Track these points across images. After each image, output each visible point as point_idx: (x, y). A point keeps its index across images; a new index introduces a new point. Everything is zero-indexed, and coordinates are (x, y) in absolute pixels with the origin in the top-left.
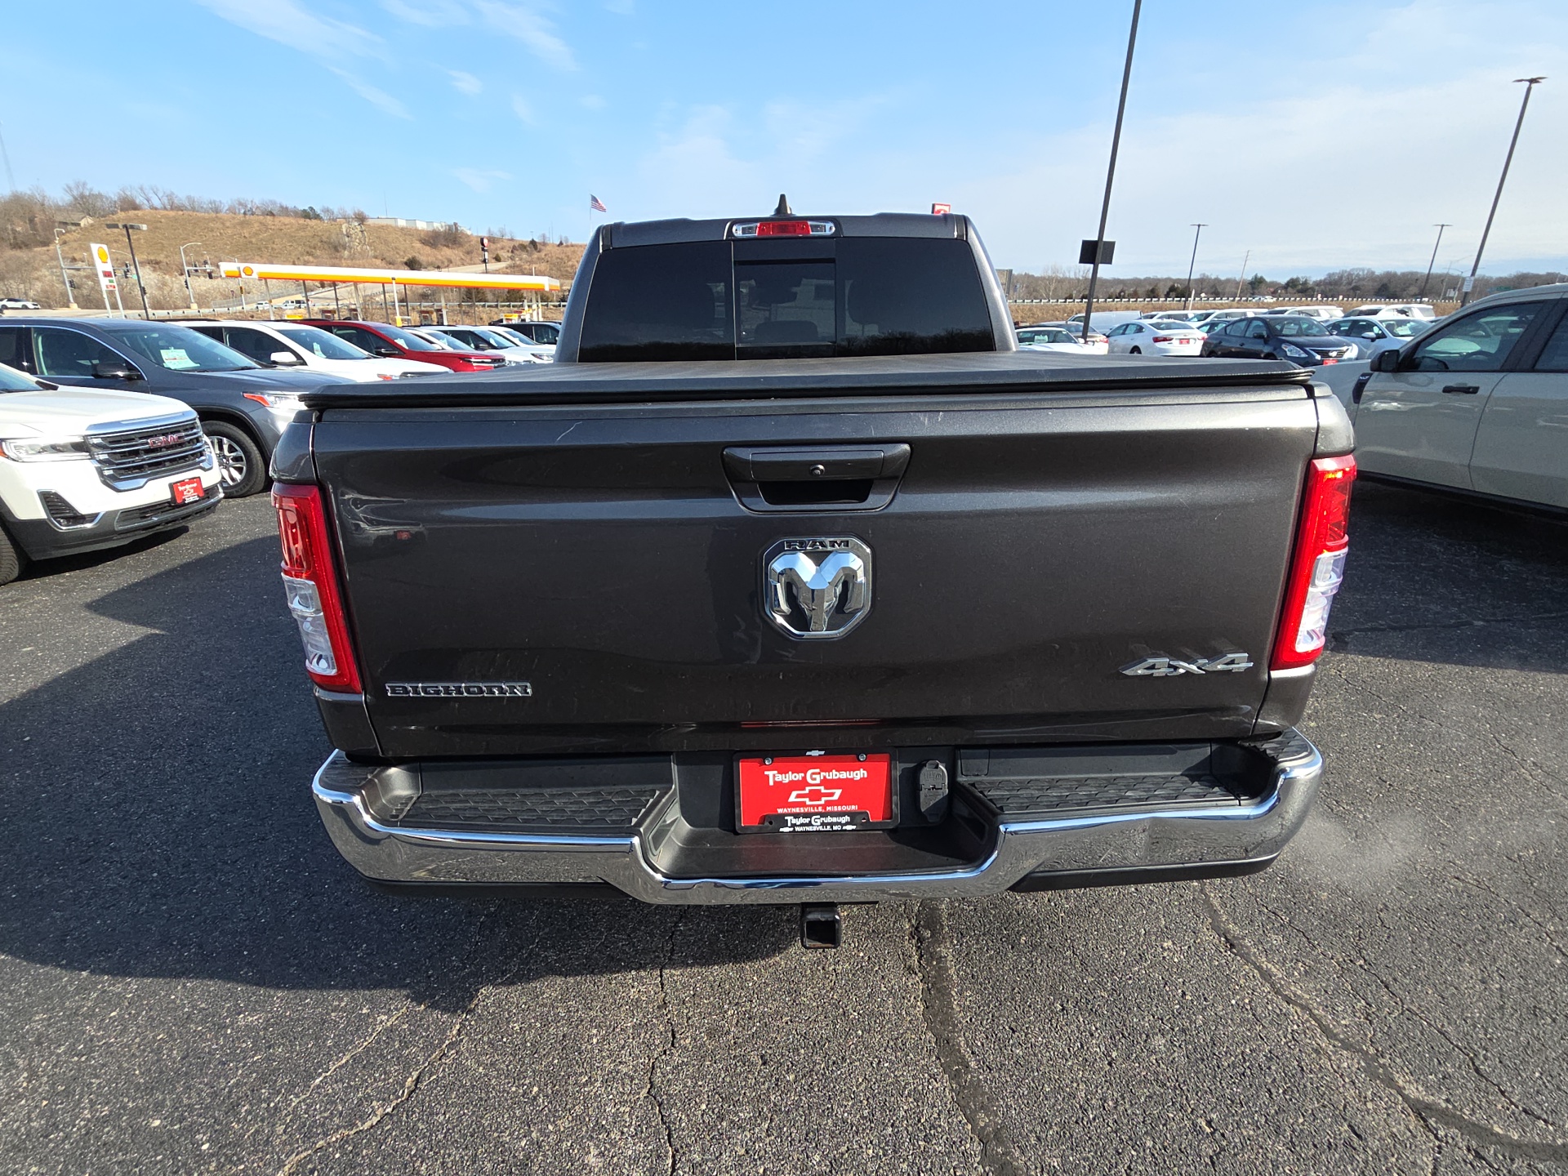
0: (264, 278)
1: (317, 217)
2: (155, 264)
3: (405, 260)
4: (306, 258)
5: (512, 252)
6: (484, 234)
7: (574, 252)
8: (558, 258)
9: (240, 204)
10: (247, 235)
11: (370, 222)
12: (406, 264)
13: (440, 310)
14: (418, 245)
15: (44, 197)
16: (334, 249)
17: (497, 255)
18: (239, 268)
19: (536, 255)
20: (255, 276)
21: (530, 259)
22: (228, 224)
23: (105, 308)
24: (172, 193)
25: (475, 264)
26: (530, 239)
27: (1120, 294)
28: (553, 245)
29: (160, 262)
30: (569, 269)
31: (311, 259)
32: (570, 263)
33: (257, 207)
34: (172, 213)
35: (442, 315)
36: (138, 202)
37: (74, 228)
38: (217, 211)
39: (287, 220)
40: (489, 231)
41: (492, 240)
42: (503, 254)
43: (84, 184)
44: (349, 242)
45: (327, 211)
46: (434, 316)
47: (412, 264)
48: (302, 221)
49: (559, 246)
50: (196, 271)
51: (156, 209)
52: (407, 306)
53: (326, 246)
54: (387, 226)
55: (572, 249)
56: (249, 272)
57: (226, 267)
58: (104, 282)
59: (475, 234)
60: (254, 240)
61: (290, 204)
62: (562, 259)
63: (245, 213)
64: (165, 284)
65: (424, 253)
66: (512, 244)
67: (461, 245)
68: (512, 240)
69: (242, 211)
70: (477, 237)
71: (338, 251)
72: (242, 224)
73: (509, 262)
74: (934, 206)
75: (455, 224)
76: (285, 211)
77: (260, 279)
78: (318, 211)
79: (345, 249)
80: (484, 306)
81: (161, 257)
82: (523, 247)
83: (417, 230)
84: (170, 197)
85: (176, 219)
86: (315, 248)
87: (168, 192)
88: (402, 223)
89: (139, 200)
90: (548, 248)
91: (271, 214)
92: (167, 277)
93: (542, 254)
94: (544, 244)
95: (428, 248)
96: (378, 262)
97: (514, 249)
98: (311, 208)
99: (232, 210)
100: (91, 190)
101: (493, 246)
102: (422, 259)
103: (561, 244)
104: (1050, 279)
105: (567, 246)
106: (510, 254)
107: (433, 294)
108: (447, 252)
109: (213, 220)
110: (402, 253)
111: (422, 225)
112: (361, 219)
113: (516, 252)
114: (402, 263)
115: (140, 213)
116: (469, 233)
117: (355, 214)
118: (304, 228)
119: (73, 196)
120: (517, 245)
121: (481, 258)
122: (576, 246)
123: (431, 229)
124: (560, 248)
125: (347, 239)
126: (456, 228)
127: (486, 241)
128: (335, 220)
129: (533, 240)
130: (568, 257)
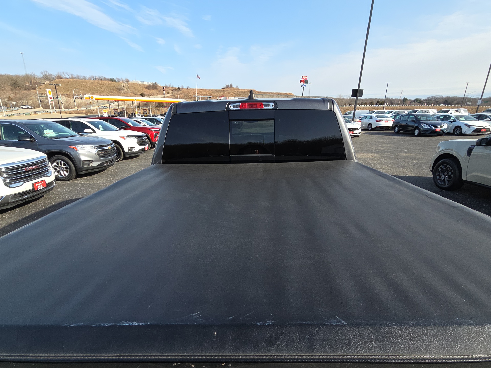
0: (97, 100)
1: (115, 81)
2: (66, 95)
3: (140, 94)
4: (111, 93)
5: (172, 91)
6: (164, 85)
7: (191, 91)
8: (186, 93)
9: (92, 77)
10: (93, 86)
11: (130, 82)
12: (140, 95)
13: (149, 109)
14: (144, 89)
15: (35, 75)
16: (119, 90)
17: (168, 92)
18: (89, 97)
19: (180, 92)
20: (94, 99)
21: (178, 93)
22: (88, 83)
23: (50, 108)
24: (72, 74)
25: (161, 95)
26: (178, 87)
27: (361, 104)
28: (185, 89)
29: (68, 94)
30: (189, 96)
31: (112, 93)
32: (190, 94)
33: (97, 78)
34: (72, 80)
35: (150, 110)
36: (62, 77)
37: (43, 84)
38: (85, 79)
39: (105, 82)
40: (166, 85)
41: (166, 87)
42: (170, 92)
43: (47, 71)
44: (124, 88)
45: (118, 79)
46: (148, 111)
47: (142, 95)
48: (110, 82)
49: (187, 89)
50: (77, 97)
51: (67, 79)
52: (140, 108)
53: (117, 90)
54: (135, 83)
55: (191, 90)
56: (92, 98)
57: (86, 96)
58: (50, 100)
59: (161, 86)
60: (95, 88)
61: (107, 77)
62: (187, 93)
63: (93, 80)
64: (68, 101)
65: (146, 92)
66: (172, 89)
67: (157, 89)
68: (173, 87)
69: (93, 79)
70: (162, 86)
71: (120, 91)
72: (92, 83)
73: (172, 94)
74: (302, 77)
75: (156, 83)
76: (105, 79)
77: (96, 100)
78: (115, 79)
79: (122, 90)
80: (163, 108)
81: (68, 93)
82: (176, 89)
83: (144, 84)
84: (72, 75)
85: (73, 82)
86: (113, 90)
87: (71, 74)
88: (140, 82)
89: (63, 76)
90: (183, 90)
91: (101, 80)
92: (69, 99)
93: (182, 92)
94: (182, 89)
95: (147, 90)
96: (132, 94)
98: (113, 78)
99: (90, 79)
100: (49, 73)
101: (167, 89)
102: (145, 93)
103: (187, 88)
104: (339, 99)
105: (189, 89)
106: (172, 92)
107: (148, 104)
108: (153, 91)
109: (84, 82)
110: (139, 91)
111: (146, 83)
112: (127, 81)
113: (173, 91)
114: (139, 94)
115: (62, 80)
116: (160, 85)
117: (126, 80)
118: (110, 84)
119: (43, 75)
120: (174, 89)
121: (163, 93)
123: (148, 84)
124: (187, 90)
125: (123, 87)
126: (156, 84)
127: (164, 88)
128: (120, 82)
129: (179, 87)
130: (189, 92)
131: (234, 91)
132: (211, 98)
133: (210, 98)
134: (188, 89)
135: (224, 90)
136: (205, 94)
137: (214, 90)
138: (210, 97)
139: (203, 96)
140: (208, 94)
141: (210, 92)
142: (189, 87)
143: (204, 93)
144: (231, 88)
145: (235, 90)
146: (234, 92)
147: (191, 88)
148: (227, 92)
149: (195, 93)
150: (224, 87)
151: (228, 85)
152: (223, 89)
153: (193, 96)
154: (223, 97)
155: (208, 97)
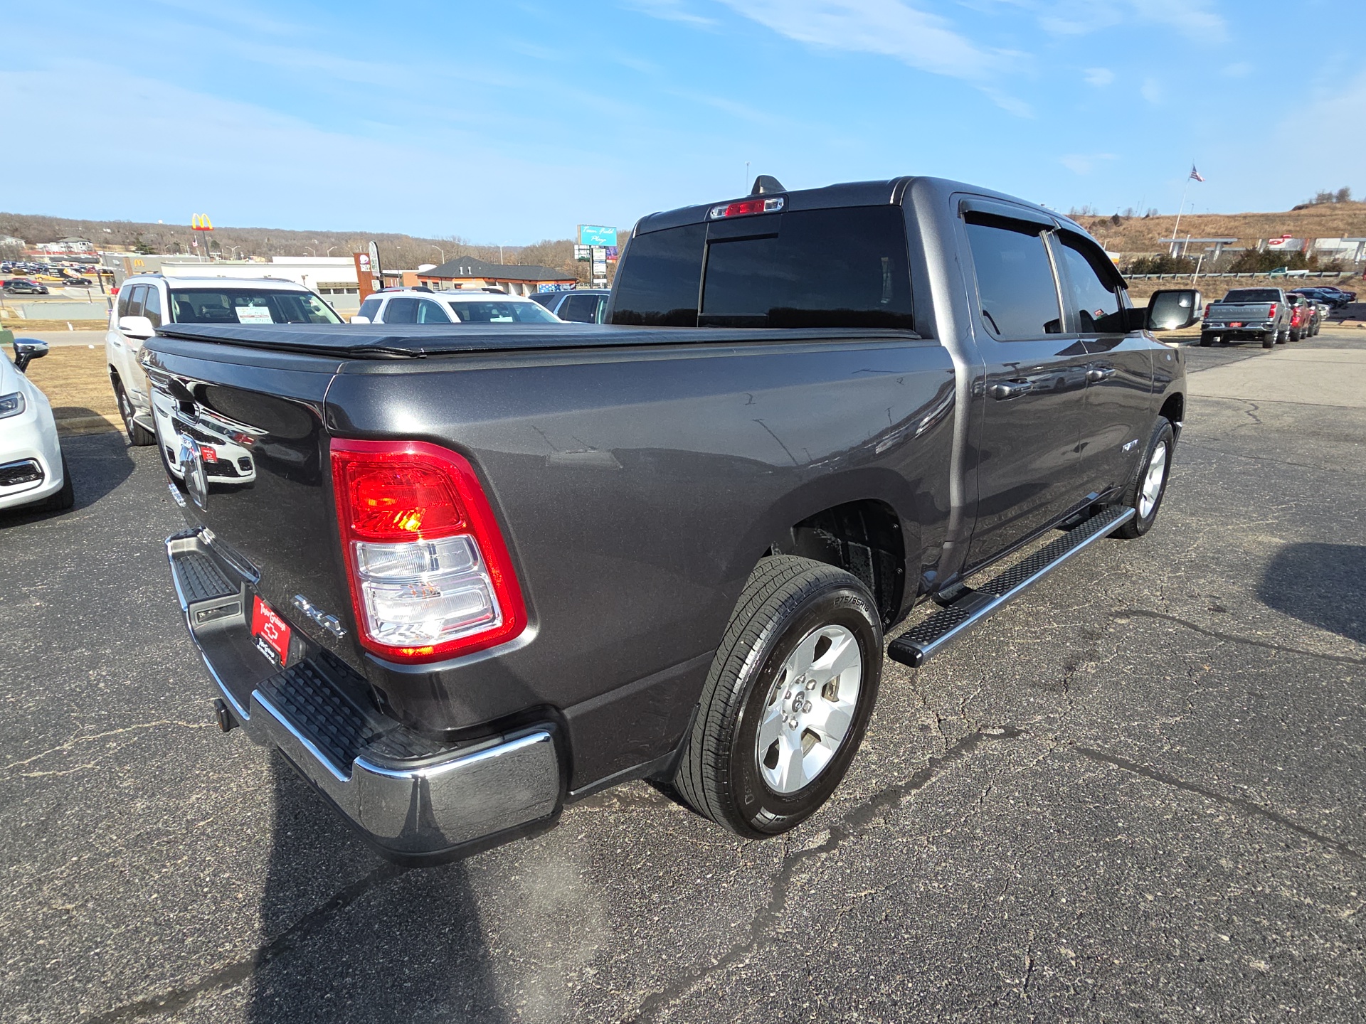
7: (1158, 224)
8: (1137, 231)
19: (1114, 229)
26: (1112, 215)
28: (1137, 219)
30: (1147, 242)
32: (1150, 235)
49: (1144, 219)
55: (1157, 221)
66: (1092, 220)
68: (1094, 216)
82: (1103, 223)
90: (1131, 222)
93: (1121, 228)
94: (1127, 218)
97: (1094, 224)
103: (1147, 216)
105: (1153, 219)
113: (1094, 228)
120: (1097, 220)
122: (1163, 218)
129: (1116, 215)
130: (1149, 230)
131: (1350, 216)
132: (1231, 243)
133: (1226, 243)
134: (1151, 216)
135: (1303, 212)
136: (1213, 231)
137: (1254, 216)
138: (1229, 240)
139: (1203, 237)
140: (1226, 232)
141: (1236, 224)
142: (1155, 211)
143: (1208, 229)
144: (1338, 205)
145: (1358, 212)
146: (1350, 221)
147: (1163, 214)
148: (1316, 219)
149: (1169, 231)
150: (1307, 202)
151: (1327, 192)
152: (1299, 208)
153: (1159, 242)
154: (1287, 240)
155: (1217, 243)
